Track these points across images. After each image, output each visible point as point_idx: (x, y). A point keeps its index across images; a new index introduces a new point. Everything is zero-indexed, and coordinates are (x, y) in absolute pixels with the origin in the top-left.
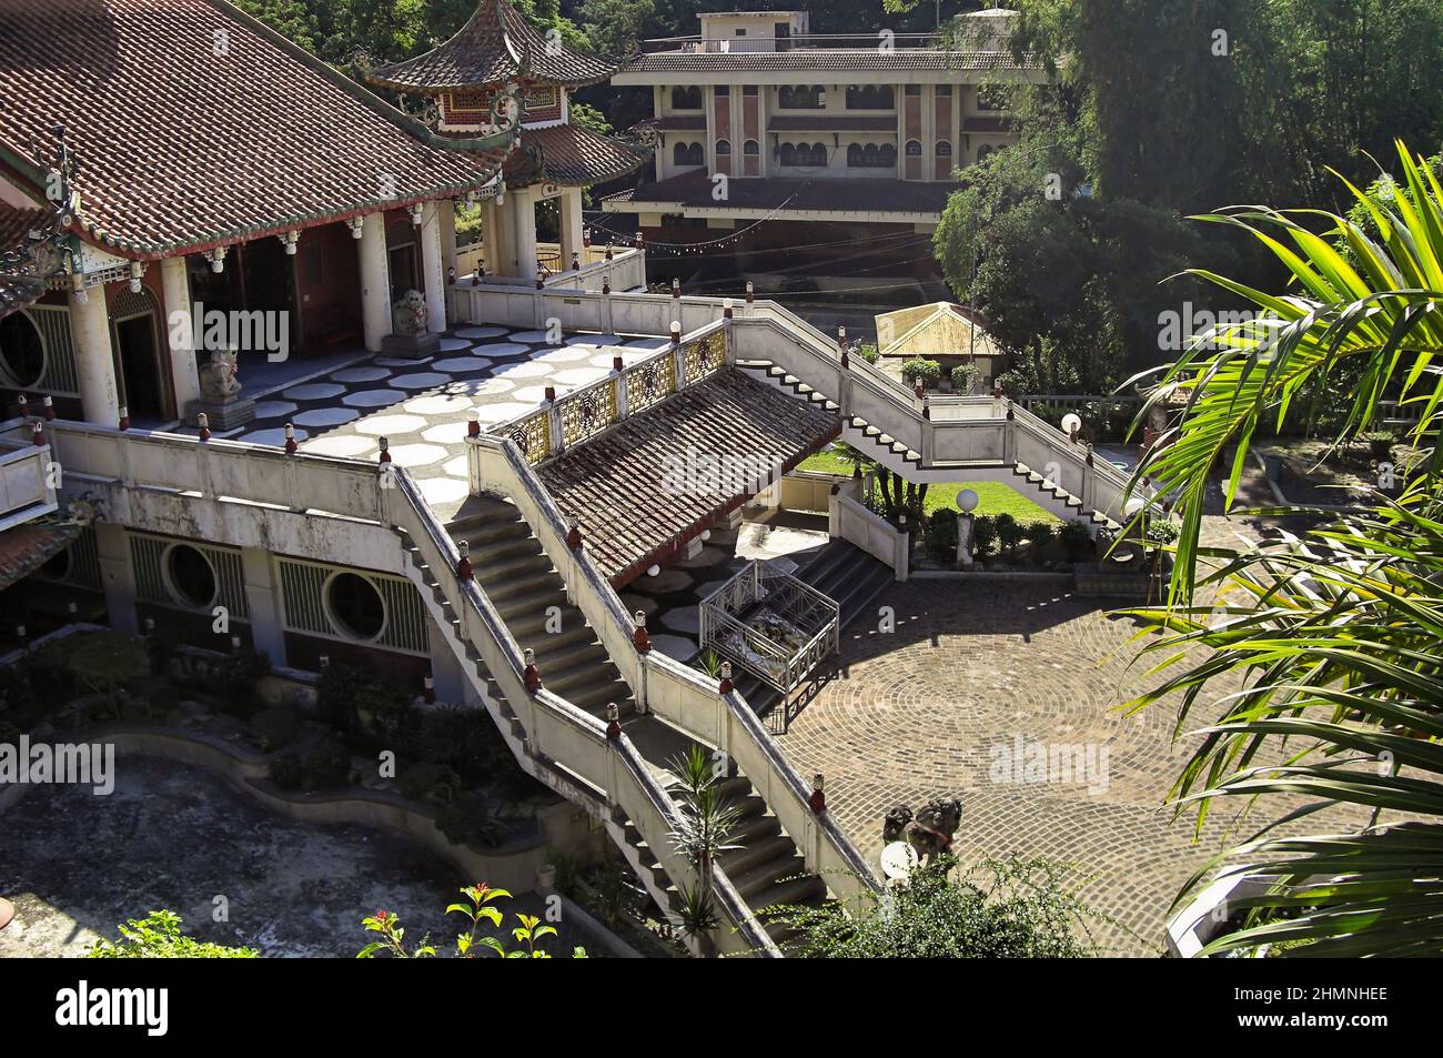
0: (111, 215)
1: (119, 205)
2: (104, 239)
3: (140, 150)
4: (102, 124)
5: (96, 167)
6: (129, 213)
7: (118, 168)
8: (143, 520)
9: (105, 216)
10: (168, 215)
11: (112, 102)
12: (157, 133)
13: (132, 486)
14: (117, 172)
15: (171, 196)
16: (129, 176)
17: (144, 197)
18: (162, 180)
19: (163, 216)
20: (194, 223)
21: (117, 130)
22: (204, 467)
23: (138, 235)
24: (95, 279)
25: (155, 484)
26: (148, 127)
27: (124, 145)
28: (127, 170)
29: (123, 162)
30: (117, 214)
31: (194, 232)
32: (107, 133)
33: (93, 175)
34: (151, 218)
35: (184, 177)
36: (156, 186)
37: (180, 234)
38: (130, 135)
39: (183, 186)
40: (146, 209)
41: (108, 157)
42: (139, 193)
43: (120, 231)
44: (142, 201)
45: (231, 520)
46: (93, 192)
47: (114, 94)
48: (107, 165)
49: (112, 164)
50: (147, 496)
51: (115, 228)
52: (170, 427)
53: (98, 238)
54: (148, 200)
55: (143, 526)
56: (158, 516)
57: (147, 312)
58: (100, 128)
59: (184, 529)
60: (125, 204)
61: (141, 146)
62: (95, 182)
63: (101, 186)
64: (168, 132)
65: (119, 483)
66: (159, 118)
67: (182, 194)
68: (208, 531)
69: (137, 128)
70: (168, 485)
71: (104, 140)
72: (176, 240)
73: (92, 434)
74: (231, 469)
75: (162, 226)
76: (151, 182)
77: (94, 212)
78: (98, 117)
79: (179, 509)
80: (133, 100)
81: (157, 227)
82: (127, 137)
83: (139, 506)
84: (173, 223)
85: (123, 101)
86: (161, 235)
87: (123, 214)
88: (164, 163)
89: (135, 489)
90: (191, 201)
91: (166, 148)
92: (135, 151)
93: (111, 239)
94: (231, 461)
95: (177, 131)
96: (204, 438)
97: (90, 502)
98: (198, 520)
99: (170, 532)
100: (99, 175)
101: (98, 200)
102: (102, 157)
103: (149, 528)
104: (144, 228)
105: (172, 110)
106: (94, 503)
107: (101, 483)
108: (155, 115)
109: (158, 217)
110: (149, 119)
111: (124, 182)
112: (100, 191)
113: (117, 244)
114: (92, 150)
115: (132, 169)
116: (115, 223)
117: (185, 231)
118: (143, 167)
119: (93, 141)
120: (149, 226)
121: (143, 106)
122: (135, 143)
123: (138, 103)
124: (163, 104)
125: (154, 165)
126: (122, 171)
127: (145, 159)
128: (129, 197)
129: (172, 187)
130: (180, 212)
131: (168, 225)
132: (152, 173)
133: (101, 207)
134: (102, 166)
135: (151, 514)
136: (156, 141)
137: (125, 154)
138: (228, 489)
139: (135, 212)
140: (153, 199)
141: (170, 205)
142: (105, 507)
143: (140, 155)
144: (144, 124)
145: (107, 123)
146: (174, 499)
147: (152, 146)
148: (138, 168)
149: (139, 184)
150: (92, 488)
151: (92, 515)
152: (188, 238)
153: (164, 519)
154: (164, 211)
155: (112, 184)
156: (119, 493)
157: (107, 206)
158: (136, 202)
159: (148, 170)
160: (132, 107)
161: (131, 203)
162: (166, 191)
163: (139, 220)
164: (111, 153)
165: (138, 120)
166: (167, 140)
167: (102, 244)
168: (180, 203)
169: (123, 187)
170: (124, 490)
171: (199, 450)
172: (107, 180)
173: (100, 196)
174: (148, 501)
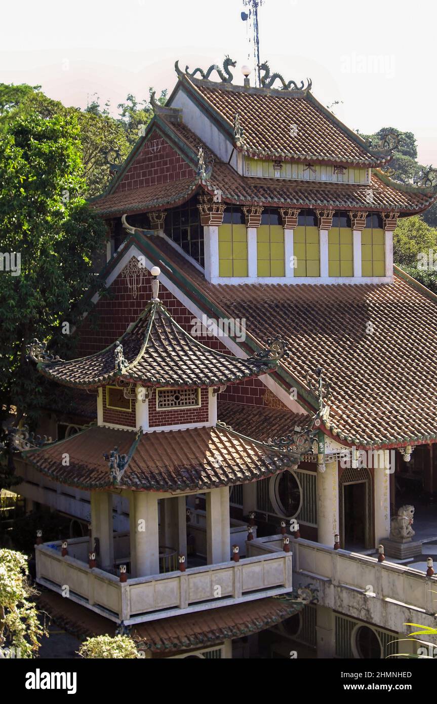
0: (346, 422)
1: (352, 416)
2: (338, 435)
3: (370, 385)
4: (350, 368)
5: (342, 393)
6: (357, 421)
7: (355, 394)
8: (341, 606)
9: (342, 422)
10: (380, 424)
11: (359, 355)
12: (382, 375)
13: (337, 584)
14: (354, 397)
15: (384, 413)
16: (361, 400)
17: (368, 412)
18: (380, 403)
19: (377, 424)
20: (395, 430)
21: (359, 372)
22: (378, 579)
23: (360, 434)
24: (331, 458)
25: (351, 585)
26: (378, 371)
27: (361, 381)
28: (361, 396)
29: (358, 391)
30: (350, 421)
31: (395, 435)
32: (352, 373)
33: (340, 397)
34: (370, 425)
35: (393, 402)
36: (376, 406)
37: (385, 436)
38: (366, 375)
39: (392, 407)
40: (367, 420)
41: (351, 387)
42: (365, 410)
43: (349, 431)
44: (366, 415)
45: (390, 613)
46: (338, 407)
47: (361, 351)
48: (349, 392)
49: (352, 392)
50: (344, 592)
51: (347, 429)
52: (369, 552)
53: (335, 434)
54: (369, 414)
55: (340, 610)
56: (348, 604)
57: (363, 481)
58: (349, 370)
59: (363, 615)
60: (355, 416)
61: (371, 382)
62: (340, 402)
63: (343, 404)
64: (389, 375)
65: (330, 582)
66: (385, 366)
67: (390, 412)
68: (377, 619)
69: (371, 371)
70: (357, 586)
71: (350, 377)
72: (382, 440)
73: (318, 550)
74: (394, 581)
75: (375, 430)
76: (373, 404)
77: (336, 419)
78: (349, 363)
79: (362, 602)
80: (372, 355)
81: (372, 431)
82: (364, 377)
83: (339, 597)
84: (382, 429)
85: (366, 355)
86: (373, 436)
87: (353, 421)
88: (383, 393)
89: (338, 586)
90: (395, 417)
91: (386, 384)
92: (367, 385)
93: (343, 435)
94: (395, 575)
95: (395, 374)
96: (380, 560)
97: (311, 590)
98: (372, 611)
99: (355, 615)
100: (343, 397)
101: (340, 412)
102: (347, 387)
103: (343, 612)
104: (364, 431)
105: (394, 362)
106: (313, 591)
107: (319, 579)
108: (383, 364)
109: (373, 425)
110: (379, 366)
111: (357, 403)
112: (342, 407)
113: (346, 439)
114: (342, 383)
115: (364, 395)
116: (347, 427)
117: (388, 435)
118: (370, 395)
119: (343, 378)
120: (367, 430)
121: (377, 359)
122: (368, 380)
123: (374, 357)
124: (389, 358)
125: (377, 394)
126: (357, 396)
127: (372, 390)
128: (359, 411)
129: (386, 408)
130: (387, 423)
131: (379, 430)
132: (375, 399)
133: (341, 417)
134: (346, 393)
135: (345, 603)
136: (381, 379)
137: (361, 386)
138: (391, 594)
139: (361, 421)
140: (373, 414)
141: (382, 418)
142: (320, 594)
143: (369, 387)
144: (375, 369)
145: (353, 367)
146: (359, 596)
147: (378, 383)
148: (367, 395)
149: (366, 404)
150: (314, 582)
151: (311, 599)
152: (389, 439)
153: (353, 607)
154: (378, 422)
155: (350, 403)
156: (329, 587)
157: (344, 416)
158: (362, 415)
159: (373, 397)
160: (370, 359)
161: (359, 415)
162: (381, 410)
163: (362, 426)
164: (353, 385)
165: (373, 367)
166: (388, 380)
167: (337, 438)
168: (389, 418)
169: (356, 405)
170: (332, 586)
171: (376, 568)
172: (347, 401)
173: (341, 410)
174: (345, 595)
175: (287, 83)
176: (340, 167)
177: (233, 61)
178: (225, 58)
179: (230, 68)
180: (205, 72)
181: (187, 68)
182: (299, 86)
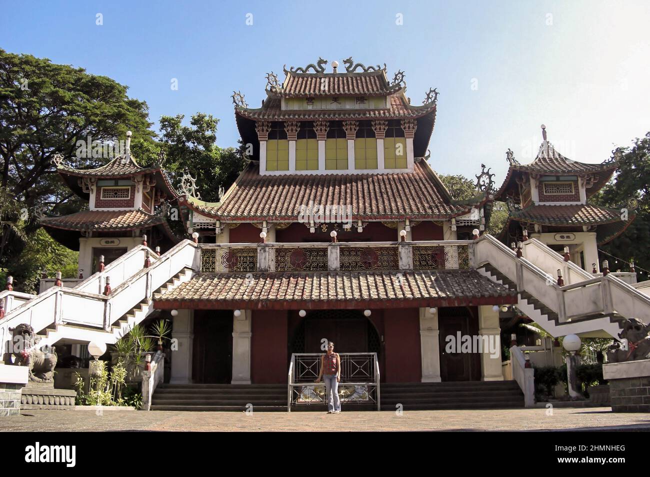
175: (366, 68)
176: (361, 98)
177: (325, 60)
178: (319, 59)
179: (323, 65)
180: (304, 69)
181: (292, 68)
182: (377, 69)
